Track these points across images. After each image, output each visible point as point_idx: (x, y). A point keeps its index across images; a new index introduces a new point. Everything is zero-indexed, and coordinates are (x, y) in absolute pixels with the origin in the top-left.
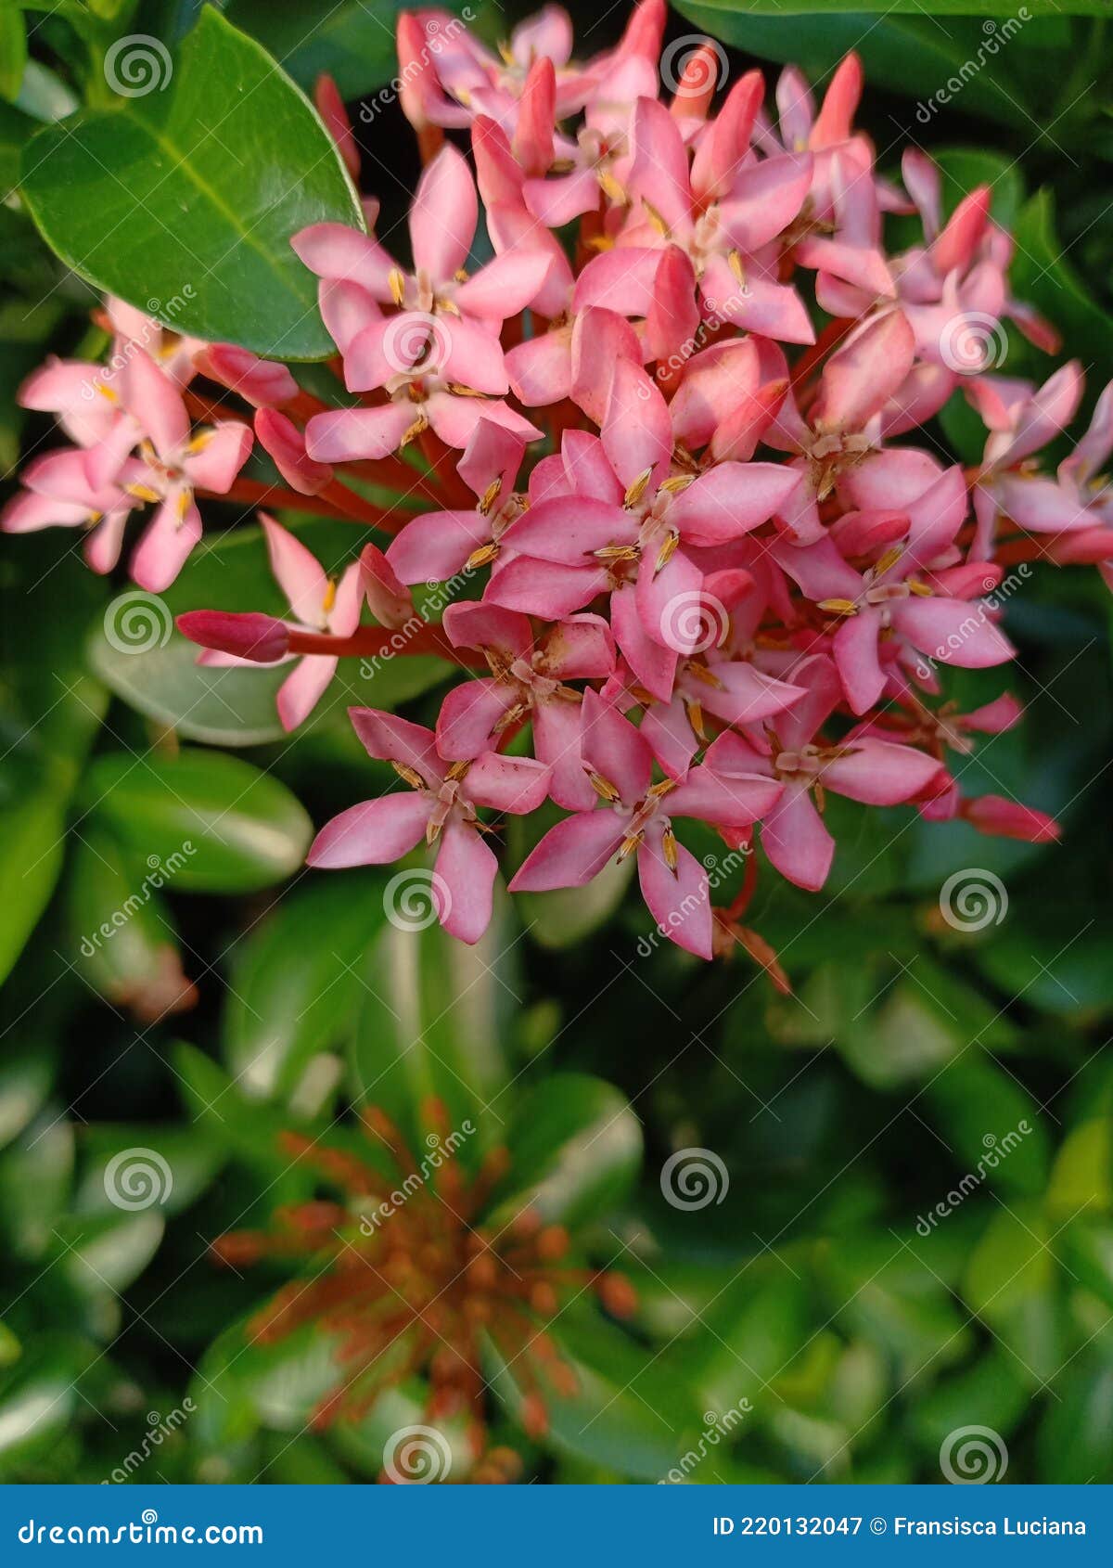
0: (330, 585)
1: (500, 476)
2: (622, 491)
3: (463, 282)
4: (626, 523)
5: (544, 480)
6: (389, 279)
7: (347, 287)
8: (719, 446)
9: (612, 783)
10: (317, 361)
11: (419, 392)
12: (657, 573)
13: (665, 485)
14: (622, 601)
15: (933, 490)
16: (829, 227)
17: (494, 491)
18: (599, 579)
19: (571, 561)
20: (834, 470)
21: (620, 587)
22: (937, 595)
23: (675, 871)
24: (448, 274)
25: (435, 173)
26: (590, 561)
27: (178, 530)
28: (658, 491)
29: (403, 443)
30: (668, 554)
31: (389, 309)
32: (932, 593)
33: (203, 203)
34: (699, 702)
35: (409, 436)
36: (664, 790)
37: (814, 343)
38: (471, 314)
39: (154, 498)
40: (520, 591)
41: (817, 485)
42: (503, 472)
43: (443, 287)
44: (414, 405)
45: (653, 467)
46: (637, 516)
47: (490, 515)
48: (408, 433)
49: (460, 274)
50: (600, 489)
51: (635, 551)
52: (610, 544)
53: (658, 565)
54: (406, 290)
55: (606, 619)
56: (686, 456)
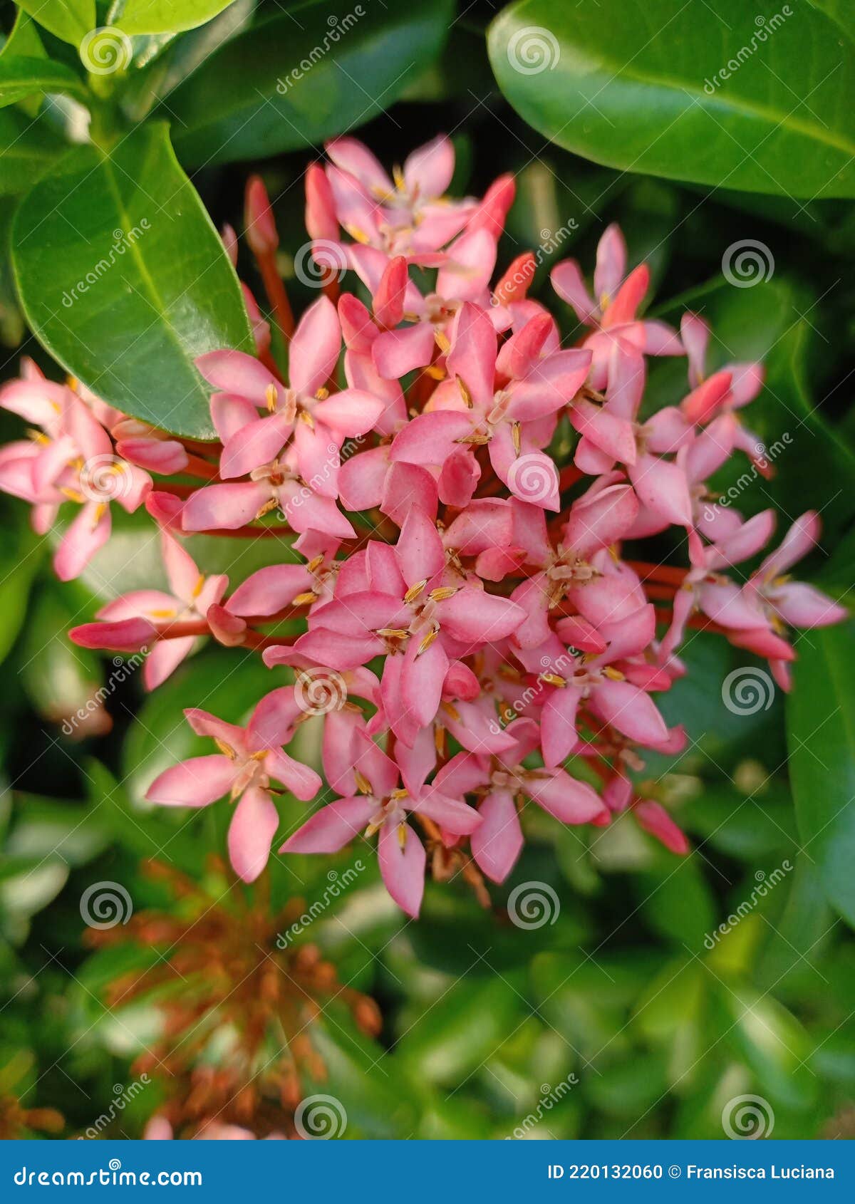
0: (201, 578)
1: (323, 553)
2: (406, 589)
3: (321, 400)
4: (404, 612)
5: (350, 572)
6: (267, 391)
7: (234, 398)
8: (481, 567)
9: (369, 783)
10: (205, 442)
11: (277, 480)
12: (418, 656)
13: (434, 593)
14: (394, 662)
15: (634, 616)
16: (599, 397)
17: (318, 562)
18: (379, 647)
19: (359, 634)
20: (565, 587)
21: (393, 653)
22: (628, 681)
23: (403, 850)
24: (312, 393)
25: (315, 311)
26: (372, 634)
27: (93, 530)
28: (429, 596)
29: (258, 516)
30: (428, 644)
31: (263, 412)
32: (623, 678)
33: (142, 289)
34: (443, 727)
35: (263, 512)
36: (403, 795)
37: (559, 511)
38: (322, 424)
39: (80, 500)
40: (320, 647)
41: (551, 595)
42: (326, 551)
43: (307, 401)
44: (271, 487)
45: (428, 580)
46: (412, 609)
47: (314, 574)
48: (263, 509)
49: (322, 392)
50: (389, 585)
51: (407, 634)
52: (390, 626)
53: (420, 650)
54: (278, 402)
55: (378, 677)
56: (458, 563)
